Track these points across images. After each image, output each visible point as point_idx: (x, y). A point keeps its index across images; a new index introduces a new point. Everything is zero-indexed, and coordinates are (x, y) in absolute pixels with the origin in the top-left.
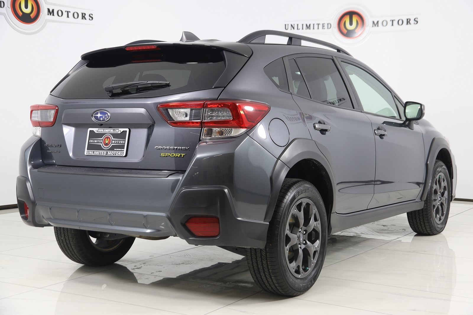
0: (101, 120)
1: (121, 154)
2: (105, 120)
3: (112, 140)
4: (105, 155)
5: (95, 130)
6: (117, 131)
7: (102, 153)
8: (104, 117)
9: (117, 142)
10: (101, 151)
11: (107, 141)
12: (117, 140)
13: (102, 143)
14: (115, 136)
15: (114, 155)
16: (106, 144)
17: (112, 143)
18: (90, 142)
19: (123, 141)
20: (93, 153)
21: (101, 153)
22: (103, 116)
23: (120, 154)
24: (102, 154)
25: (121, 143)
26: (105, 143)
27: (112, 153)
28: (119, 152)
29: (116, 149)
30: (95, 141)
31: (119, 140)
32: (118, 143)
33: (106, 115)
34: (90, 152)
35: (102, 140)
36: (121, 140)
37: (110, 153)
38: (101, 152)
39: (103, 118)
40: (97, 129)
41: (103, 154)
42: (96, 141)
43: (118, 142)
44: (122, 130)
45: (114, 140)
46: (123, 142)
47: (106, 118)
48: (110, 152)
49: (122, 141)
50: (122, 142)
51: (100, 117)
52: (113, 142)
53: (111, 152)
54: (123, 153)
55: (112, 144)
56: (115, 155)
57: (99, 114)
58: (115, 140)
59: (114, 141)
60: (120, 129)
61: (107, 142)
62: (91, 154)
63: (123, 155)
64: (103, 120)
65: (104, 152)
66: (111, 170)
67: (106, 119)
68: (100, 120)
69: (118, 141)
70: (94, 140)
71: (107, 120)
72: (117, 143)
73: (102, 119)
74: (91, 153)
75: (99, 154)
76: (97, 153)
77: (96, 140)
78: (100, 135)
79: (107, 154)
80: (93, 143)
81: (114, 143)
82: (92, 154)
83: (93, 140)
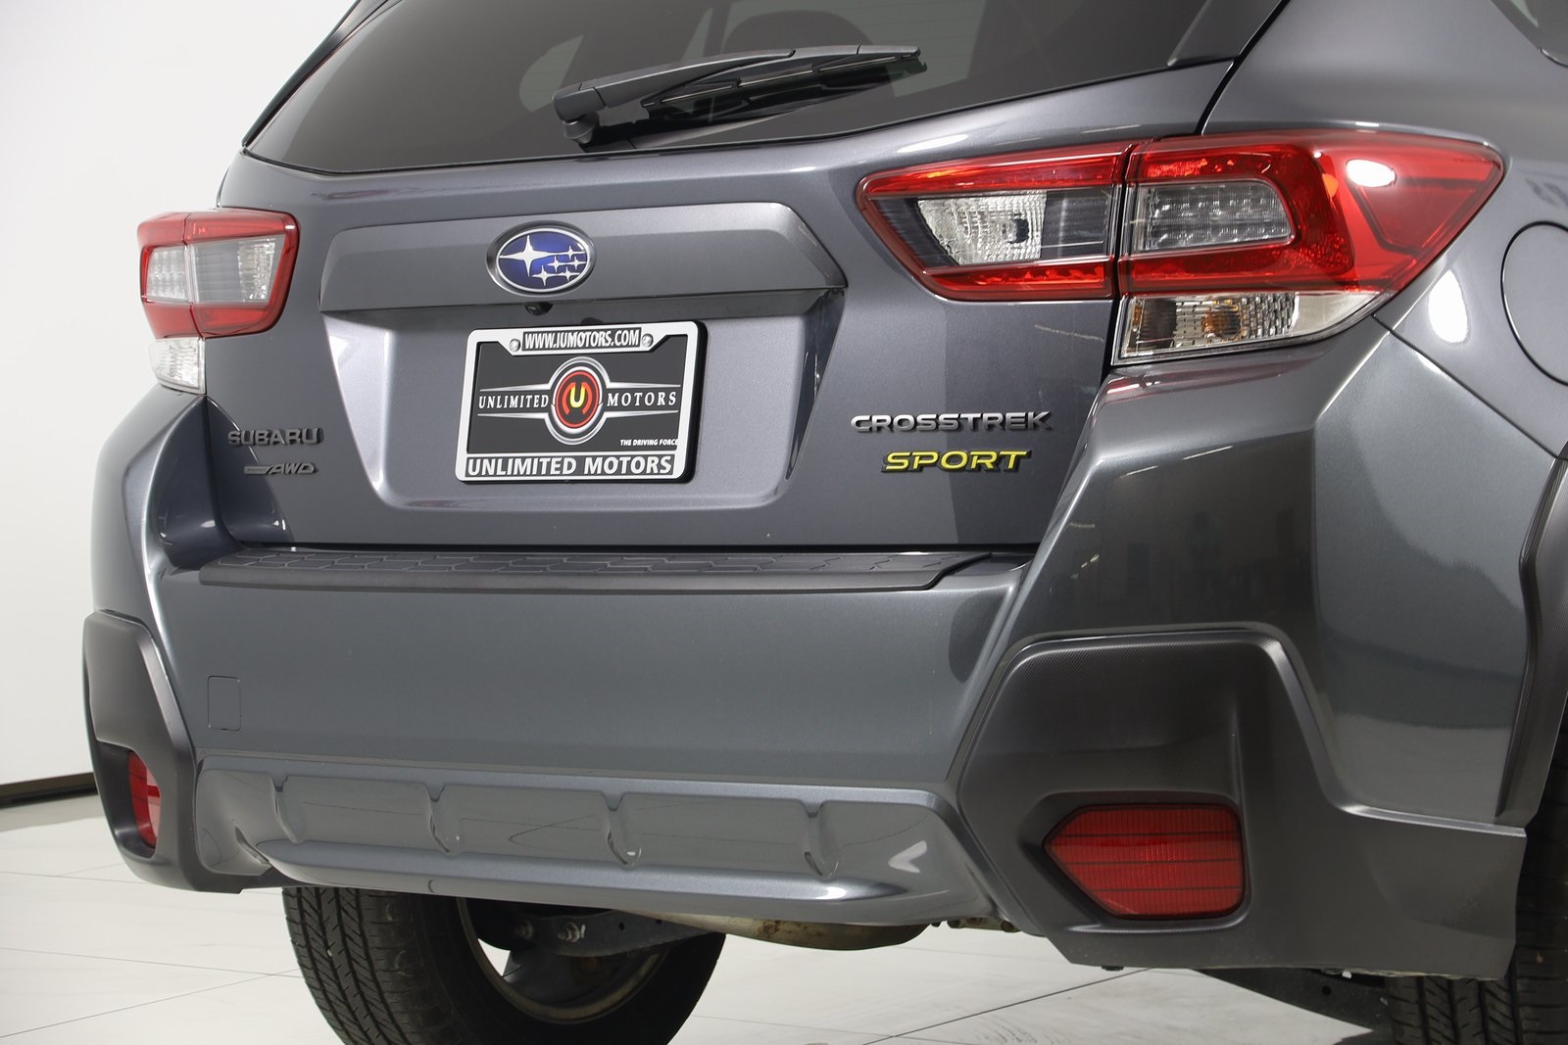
1: (660, 466)
2: (564, 280)
3: (606, 391)
4: (568, 474)
5: (508, 338)
6: (633, 337)
7: (554, 466)
8: (556, 264)
10: (545, 457)
11: (577, 399)
12: (632, 391)
13: (548, 410)
14: (621, 365)
15: (619, 472)
16: (575, 417)
17: (606, 408)
18: (486, 410)
19: (668, 391)
20: (505, 468)
21: (549, 464)
22: (551, 259)
23: (652, 465)
24: (553, 472)
25: (655, 407)
26: (567, 411)
27: (611, 465)
28: (646, 457)
29: (627, 443)
30: (512, 403)
31: (645, 391)
32: (643, 407)
33: (571, 253)
34: (486, 462)
35: (549, 393)
37: (597, 464)
38: (545, 461)
39: (550, 270)
40: (518, 333)
41: (561, 469)
42: (514, 403)
43: (642, 399)
44: (659, 331)
45: (614, 391)
46: (667, 399)
47: (572, 268)
48: (599, 461)
49: (662, 394)
50: (661, 401)
51: (537, 265)
52: (613, 400)
53: (605, 458)
54: (671, 462)
55: (607, 415)
57: (529, 246)
58: (621, 391)
59: (618, 399)
60: (646, 328)
61: (575, 404)
62: (491, 472)
63: (671, 472)
64: (551, 282)
65: (562, 463)
66: (609, 561)
67: (568, 274)
68: (538, 283)
70: (503, 394)
71: (572, 278)
72: (632, 407)
73: (544, 276)
74: (490, 466)
75: (539, 473)
76: (523, 465)
77: (514, 394)
78: (539, 367)
79: (580, 470)
81: (620, 408)
82: (499, 472)
83: (496, 394)
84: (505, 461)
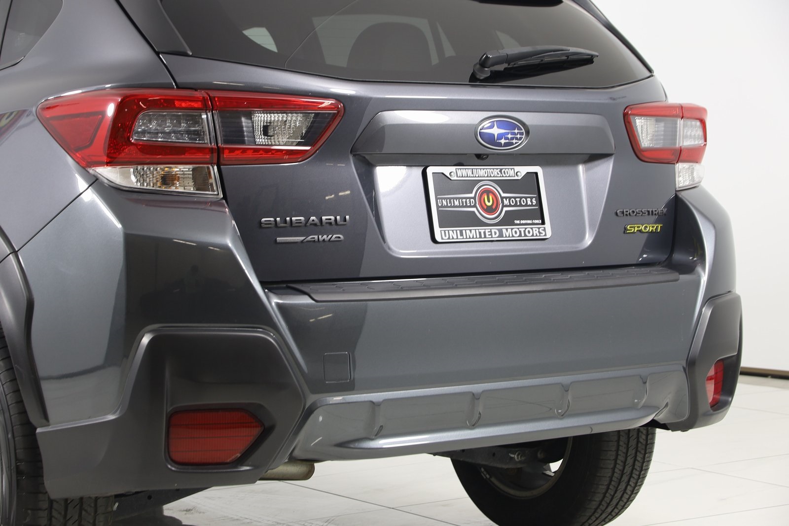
0: (501, 143)
1: (540, 233)
2: (512, 144)
3: (502, 198)
4: (495, 237)
6: (511, 173)
8: (510, 136)
9: (516, 202)
10: (482, 229)
11: (489, 201)
12: (515, 198)
13: (475, 206)
15: (520, 235)
16: (490, 210)
21: (485, 233)
22: (508, 133)
23: (536, 232)
25: (526, 205)
28: (532, 228)
31: (521, 198)
32: (521, 205)
33: (516, 131)
34: (451, 232)
36: (526, 198)
37: (508, 232)
38: (482, 232)
42: (457, 203)
43: (520, 201)
45: (506, 198)
47: (517, 139)
48: (509, 230)
49: (529, 200)
50: (529, 203)
51: (500, 136)
52: (506, 202)
53: (512, 229)
54: (544, 230)
56: (525, 235)
58: (510, 198)
59: (509, 202)
60: (517, 168)
62: (455, 237)
63: (545, 235)
64: (506, 145)
67: (514, 141)
68: (500, 145)
69: (518, 199)
70: (450, 199)
71: (516, 143)
72: (516, 205)
73: (503, 141)
74: (453, 233)
76: (471, 233)
77: (456, 198)
80: (451, 207)
81: (510, 206)
82: (459, 237)
83: (447, 199)
84: (461, 232)
